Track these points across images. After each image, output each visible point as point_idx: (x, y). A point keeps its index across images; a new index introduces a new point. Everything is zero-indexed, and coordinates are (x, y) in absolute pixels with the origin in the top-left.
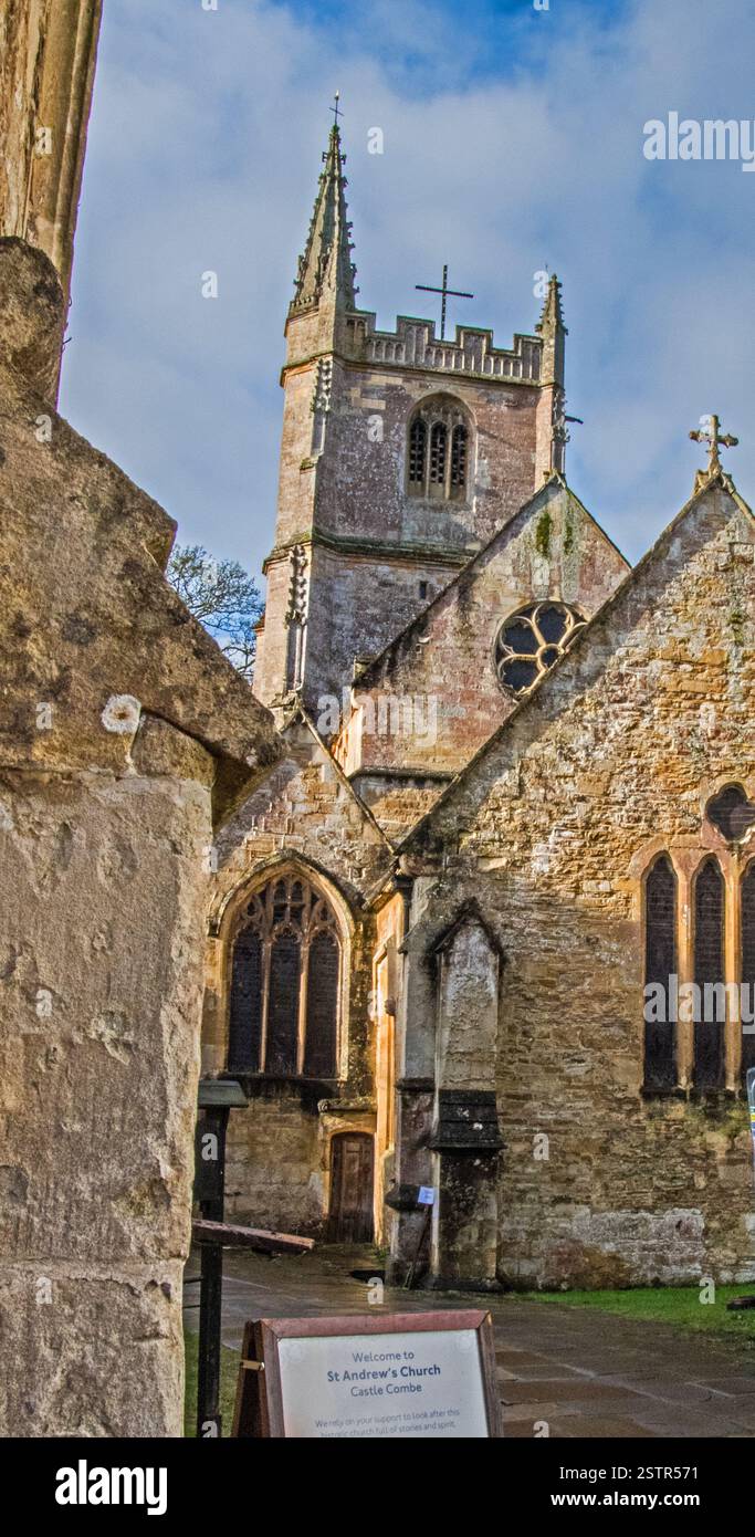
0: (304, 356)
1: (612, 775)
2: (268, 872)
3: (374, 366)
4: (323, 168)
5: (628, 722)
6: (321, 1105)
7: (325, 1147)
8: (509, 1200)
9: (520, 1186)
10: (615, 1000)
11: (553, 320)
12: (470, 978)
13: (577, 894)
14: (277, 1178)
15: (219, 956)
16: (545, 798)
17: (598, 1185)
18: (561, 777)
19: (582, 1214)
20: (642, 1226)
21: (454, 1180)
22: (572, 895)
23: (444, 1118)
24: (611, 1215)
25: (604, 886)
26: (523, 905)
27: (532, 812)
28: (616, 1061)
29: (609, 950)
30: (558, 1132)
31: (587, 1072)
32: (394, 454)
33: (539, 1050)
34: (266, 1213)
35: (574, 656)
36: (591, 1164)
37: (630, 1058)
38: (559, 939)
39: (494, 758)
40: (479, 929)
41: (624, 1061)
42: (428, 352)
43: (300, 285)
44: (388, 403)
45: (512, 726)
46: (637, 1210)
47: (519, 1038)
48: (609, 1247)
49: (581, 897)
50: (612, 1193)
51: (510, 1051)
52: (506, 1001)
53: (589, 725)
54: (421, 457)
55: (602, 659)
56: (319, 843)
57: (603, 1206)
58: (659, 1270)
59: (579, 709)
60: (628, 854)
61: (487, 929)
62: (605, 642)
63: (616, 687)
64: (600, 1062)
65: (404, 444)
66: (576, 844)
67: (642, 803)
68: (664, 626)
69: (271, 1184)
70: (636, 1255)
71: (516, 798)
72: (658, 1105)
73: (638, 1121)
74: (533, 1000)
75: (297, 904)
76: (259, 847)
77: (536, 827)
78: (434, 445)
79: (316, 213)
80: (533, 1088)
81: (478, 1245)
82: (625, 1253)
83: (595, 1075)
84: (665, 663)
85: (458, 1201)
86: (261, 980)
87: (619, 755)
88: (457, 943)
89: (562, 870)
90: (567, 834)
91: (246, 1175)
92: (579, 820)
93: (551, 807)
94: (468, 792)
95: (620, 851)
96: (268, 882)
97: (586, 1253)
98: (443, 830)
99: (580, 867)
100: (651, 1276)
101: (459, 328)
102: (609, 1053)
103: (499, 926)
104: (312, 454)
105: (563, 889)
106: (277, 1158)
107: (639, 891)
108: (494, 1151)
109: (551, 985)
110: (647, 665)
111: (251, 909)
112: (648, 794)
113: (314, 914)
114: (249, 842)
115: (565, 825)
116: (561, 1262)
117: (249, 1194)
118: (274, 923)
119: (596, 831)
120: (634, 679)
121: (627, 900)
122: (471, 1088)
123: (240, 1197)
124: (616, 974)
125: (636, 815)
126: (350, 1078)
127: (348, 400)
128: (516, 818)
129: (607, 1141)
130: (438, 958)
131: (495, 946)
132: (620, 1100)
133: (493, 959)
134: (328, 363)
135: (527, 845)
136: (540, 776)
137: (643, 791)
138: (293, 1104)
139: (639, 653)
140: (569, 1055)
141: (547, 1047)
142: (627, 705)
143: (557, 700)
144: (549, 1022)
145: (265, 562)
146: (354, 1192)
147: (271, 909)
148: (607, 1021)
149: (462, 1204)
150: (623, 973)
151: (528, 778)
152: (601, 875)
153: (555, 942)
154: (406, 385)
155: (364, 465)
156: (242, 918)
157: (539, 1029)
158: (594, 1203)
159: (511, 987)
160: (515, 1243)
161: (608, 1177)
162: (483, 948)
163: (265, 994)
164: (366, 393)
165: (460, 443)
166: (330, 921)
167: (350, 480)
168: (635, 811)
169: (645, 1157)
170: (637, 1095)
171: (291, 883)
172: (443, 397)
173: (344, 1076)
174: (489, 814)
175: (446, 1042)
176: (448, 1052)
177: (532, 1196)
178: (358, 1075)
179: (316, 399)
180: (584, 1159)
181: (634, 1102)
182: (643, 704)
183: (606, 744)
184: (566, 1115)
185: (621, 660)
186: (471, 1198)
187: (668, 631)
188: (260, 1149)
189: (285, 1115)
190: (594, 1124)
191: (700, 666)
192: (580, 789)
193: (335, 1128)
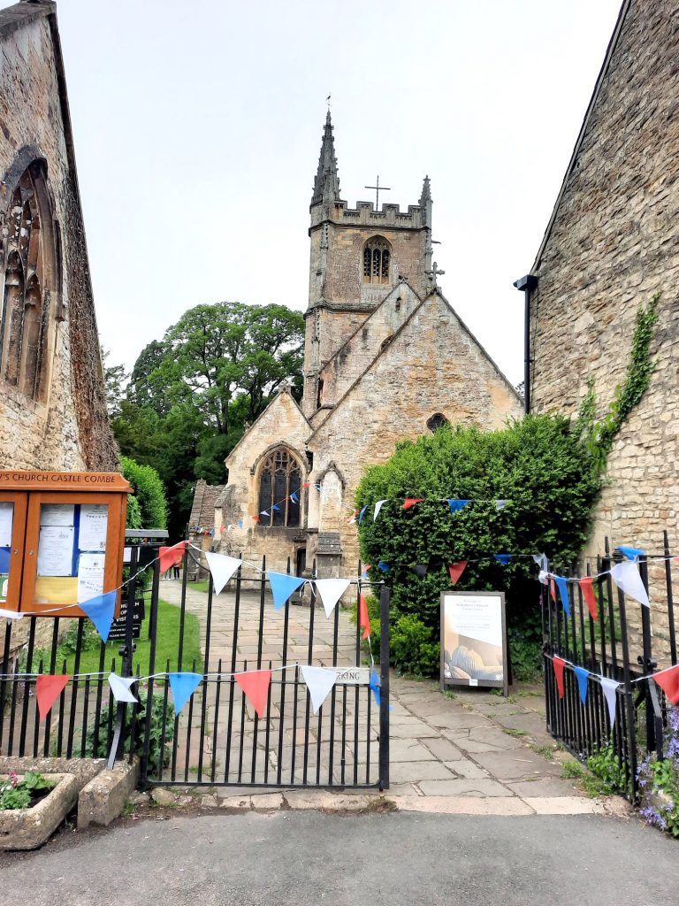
0: (318, 223)
2: (273, 449)
3: (347, 225)
5: (395, 391)
7: (295, 555)
9: (352, 569)
12: (330, 490)
13: (374, 458)
15: (255, 482)
21: (323, 566)
23: (320, 543)
25: (385, 455)
26: (353, 463)
27: (356, 427)
32: (357, 264)
40: (335, 472)
42: (370, 217)
44: (354, 241)
54: (369, 265)
56: (292, 438)
59: (375, 387)
61: (338, 473)
62: (387, 360)
63: (391, 378)
65: (361, 260)
66: (374, 439)
75: (285, 461)
78: (374, 259)
84: (411, 367)
86: (271, 490)
88: (326, 477)
92: (375, 429)
95: (391, 441)
96: (273, 454)
98: (323, 435)
101: (384, 205)
103: (344, 471)
104: (321, 266)
105: (369, 457)
110: (403, 368)
111: (267, 464)
113: (291, 465)
115: (370, 432)
118: (276, 468)
120: (398, 374)
122: (330, 532)
125: (398, 427)
127: (336, 242)
131: (341, 478)
133: (340, 483)
134: (327, 226)
138: (283, 538)
139: (400, 364)
143: (367, 384)
147: (275, 463)
154: (361, 233)
155: (344, 270)
156: (264, 468)
159: (348, 493)
162: (336, 479)
163: (273, 495)
164: (343, 238)
165: (386, 258)
166: (297, 468)
171: (282, 453)
172: (378, 238)
173: (302, 528)
175: (321, 515)
176: (323, 518)
179: (322, 242)
182: (401, 383)
183: (386, 400)
185: (393, 366)
189: (279, 543)
191: (426, 368)
192: (377, 418)
193: (298, 547)
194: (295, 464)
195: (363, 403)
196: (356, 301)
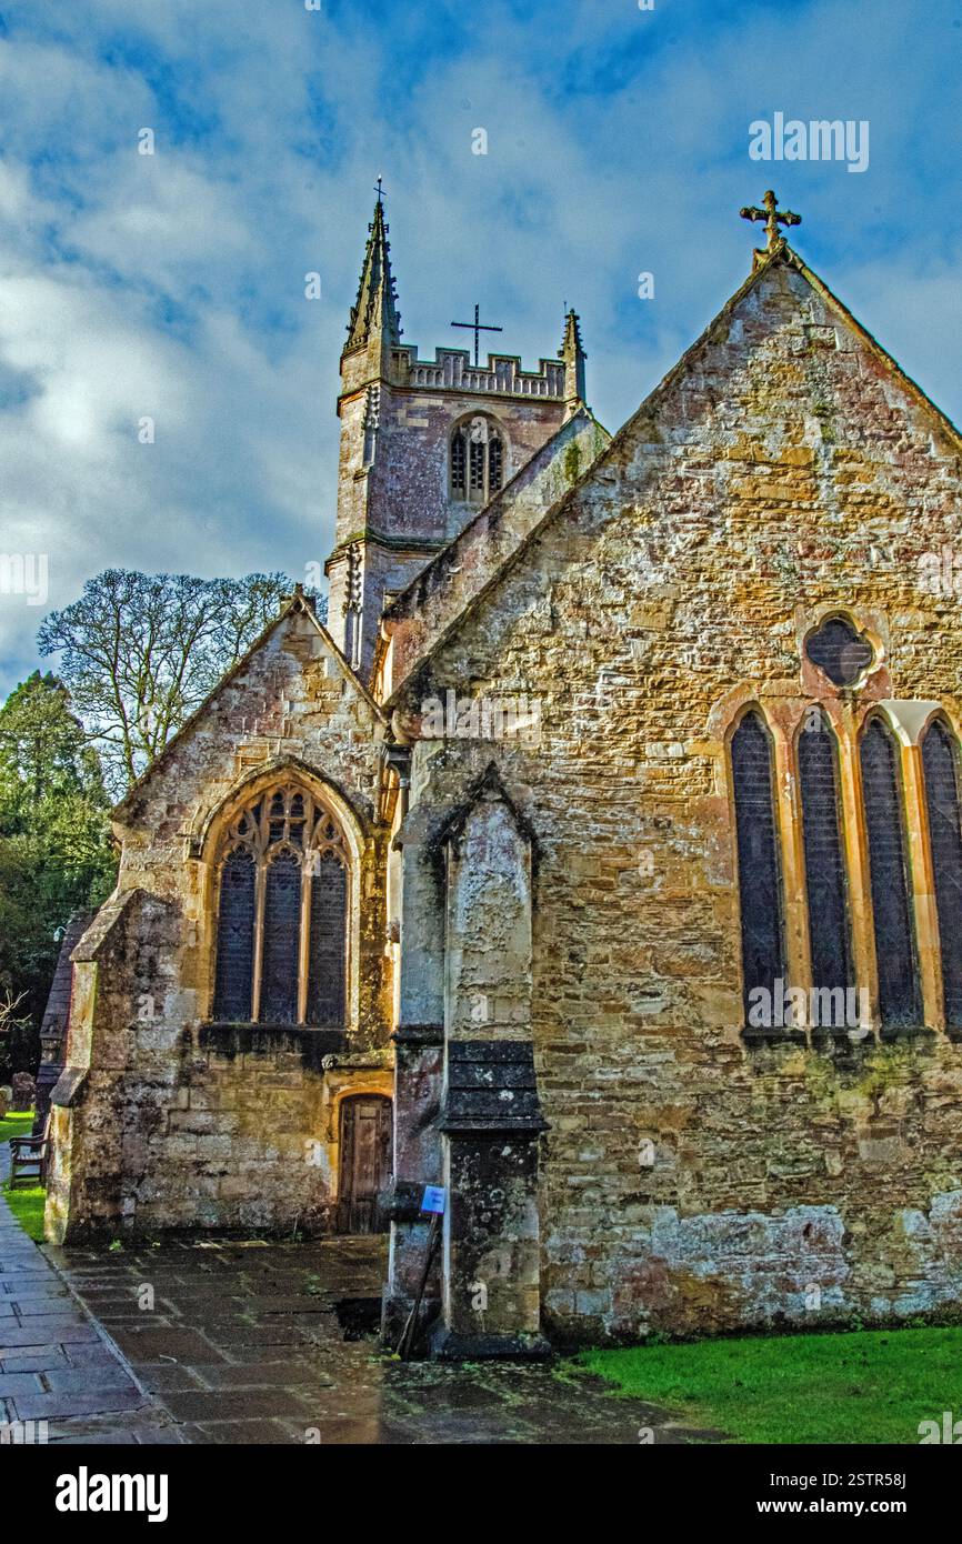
0: (356, 386)
1: (676, 603)
2: (261, 782)
3: (417, 390)
4: (369, 237)
5: (692, 537)
6: (326, 1061)
7: (331, 1115)
8: (558, 1202)
9: (573, 1180)
10: (698, 906)
11: (573, 346)
12: (489, 876)
13: (638, 761)
14: (272, 1152)
15: (202, 882)
16: (588, 634)
17: (688, 1175)
18: (608, 606)
19: (664, 1219)
20: (755, 1234)
21: (472, 1179)
22: (631, 763)
23: (457, 1083)
24: (708, 1219)
25: (675, 750)
26: (563, 777)
27: (570, 652)
28: (705, 993)
29: (686, 837)
30: (626, 1098)
31: (664, 1010)
32: (438, 464)
33: (594, 980)
34: (258, 1197)
35: (617, 457)
36: (675, 1144)
37: (725, 988)
38: (616, 822)
39: (515, 583)
40: (501, 807)
41: (717, 993)
43: (351, 329)
44: (431, 421)
45: (539, 543)
46: (745, 1211)
47: (564, 963)
48: (707, 1268)
49: (644, 765)
50: (706, 1188)
51: (553, 982)
52: (545, 911)
53: (642, 541)
54: (462, 467)
55: (654, 461)
56: (321, 747)
57: (696, 1206)
58: (783, 1301)
59: (626, 521)
60: (704, 706)
61: (515, 810)
62: (656, 439)
63: (674, 494)
64: (681, 994)
65: (446, 455)
66: (634, 694)
67: (718, 639)
68: (730, 420)
69: (265, 1160)
70: (747, 1278)
71: (548, 634)
72: (767, 1055)
73: (741, 1079)
74: (582, 908)
75: (298, 820)
76: (250, 753)
77: (578, 671)
78: (473, 456)
79: (364, 272)
80: (589, 1035)
81: (511, 1280)
82: (731, 1277)
83: (675, 1013)
84: (736, 465)
85: (479, 1211)
86: (253, 909)
87: (684, 578)
88: (470, 826)
89: (615, 729)
90: (619, 680)
91: (233, 1148)
92: (635, 661)
93: (596, 645)
94: (481, 627)
95: (693, 702)
96: (262, 795)
97: (674, 1277)
98: (450, 677)
99: (640, 724)
100: (771, 1309)
101: (491, 356)
102: (695, 981)
103: (531, 806)
104: (364, 465)
105: (619, 756)
106: (271, 1128)
107: (722, 754)
108: (531, 1134)
109: (607, 887)
110: (712, 467)
111: (243, 828)
112: (726, 627)
113: (317, 831)
114: (239, 748)
115: (616, 669)
116: (637, 1293)
117: (237, 1174)
118: (271, 842)
119: (659, 677)
120: (696, 484)
121: (708, 767)
122: (495, 1038)
123: (227, 1178)
124: (699, 870)
125: (712, 654)
126: (362, 1028)
127: (395, 420)
128: (549, 660)
129: (697, 1109)
130: (445, 852)
131: (525, 830)
132: (712, 1048)
133: (523, 849)
134: (376, 389)
135: (565, 696)
136: (579, 605)
137: (719, 624)
138: (292, 1060)
139: (701, 453)
140: (638, 987)
141: (605, 976)
142: (690, 516)
143: (597, 509)
144: (607, 939)
145: (326, 564)
146: (371, 1169)
147: (266, 827)
148: (689, 935)
149: (485, 1217)
150: (707, 868)
151: (563, 607)
152: (669, 734)
153: (610, 827)
154: (446, 406)
155: (411, 474)
156: (231, 838)
157: (592, 950)
158: (683, 1204)
159: (551, 891)
160: (568, 1266)
161: (701, 1162)
162: (508, 834)
163: (259, 926)
164: (411, 413)
165: (496, 454)
166: (336, 839)
167: (398, 487)
168: (710, 649)
169: (753, 1132)
170: (737, 1041)
171: (290, 795)
172: (479, 414)
173: (355, 1028)
174: (511, 656)
175: (457, 972)
176: (461, 986)
177: (590, 1194)
178: (372, 1023)
179: (366, 419)
180: (664, 1137)
181: (734, 1051)
182: (711, 514)
183: (666, 565)
184: (637, 1073)
185: (678, 461)
186: (499, 1206)
187: (735, 425)
188: (251, 1117)
189: (281, 1075)
190: (677, 1085)
191: (780, 468)
192: (636, 621)
193: (342, 1089)
196: (437, 534)
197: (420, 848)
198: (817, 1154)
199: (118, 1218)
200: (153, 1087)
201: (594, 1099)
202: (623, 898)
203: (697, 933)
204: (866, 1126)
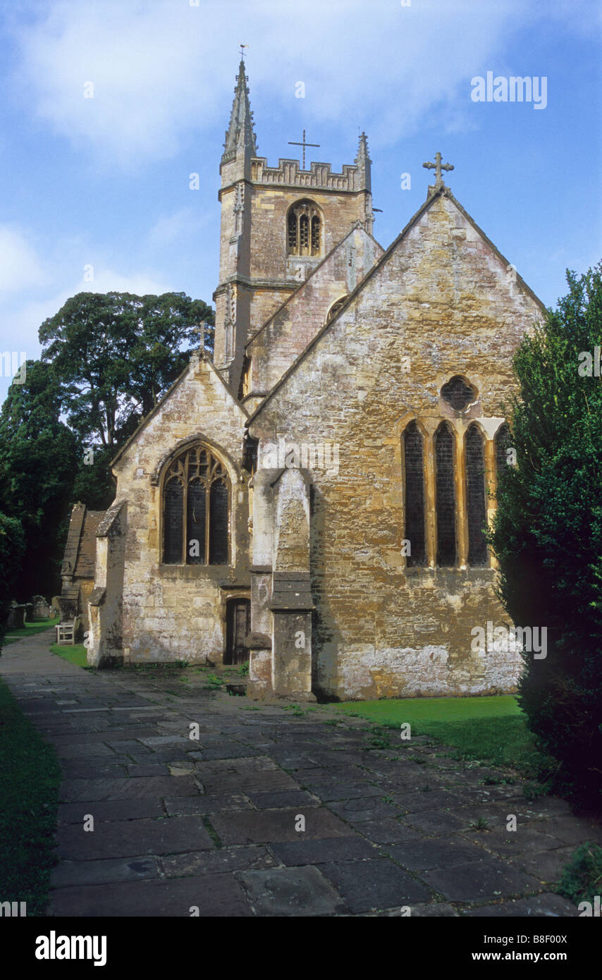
0: (230, 184)
1: (380, 374)
2: (185, 447)
3: (267, 186)
5: (389, 340)
7: (221, 607)
10: (386, 513)
11: (363, 156)
12: (292, 501)
13: (360, 448)
14: (195, 627)
15: (158, 497)
16: (338, 389)
17: (379, 631)
18: (348, 375)
19: (369, 649)
20: (408, 658)
21: (283, 630)
22: (357, 449)
23: (277, 590)
24: (388, 650)
25: (377, 443)
27: (330, 398)
28: (388, 552)
29: (381, 482)
30: (352, 597)
31: (370, 559)
32: (280, 233)
33: (339, 546)
34: (189, 647)
36: (374, 617)
37: (397, 550)
38: (349, 476)
39: (305, 365)
40: (297, 471)
41: (392, 552)
42: (296, 177)
43: (226, 146)
44: (276, 205)
46: (404, 647)
47: (325, 538)
48: (387, 671)
49: (363, 450)
50: (387, 637)
51: (320, 546)
52: (316, 516)
53: (365, 344)
54: (295, 234)
55: (372, 303)
57: (382, 644)
58: (420, 685)
59: (358, 334)
60: (392, 422)
61: (304, 472)
63: (381, 320)
64: (378, 552)
65: (285, 228)
66: (359, 417)
67: (399, 391)
68: (410, 281)
69: (191, 630)
70: (405, 675)
71: (320, 390)
72: (416, 580)
73: (403, 590)
74: (333, 514)
75: (203, 465)
77: (333, 407)
78: (302, 227)
80: (336, 570)
81: (300, 671)
82: (397, 674)
83: (375, 561)
84: (412, 304)
86: (182, 510)
87: (384, 361)
88: (283, 480)
89: (350, 433)
90: (352, 410)
92: (360, 401)
93: (342, 394)
94: (288, 386)
95: (386, 420)
96: (185, 452)
97: (372, 674)
99: (362, 431)
100: (415, 689)
101: (313, 163)
102: (384, 547)
104: (235, 234)
105: (351, 445)
106: (194, 615)
107: (400, 445)
108: (308, 611)
109: (345, 505)
110: (400, 306)
111: (176, 469)
112: (402, 385)
113: (213, 470)
114: (175, 429)
115: (351, 406)
116: (356, 680)
117: (178, 637)
118: (190, 476)
119: (371, 409)
120: (392, 315)
121: (392, 450)
122: (293, 571)
123: (174, 639)
124: (387, 497)
125: (395, 398)
126: (237, 567)
128: (320, 402)
129: (384, 602)
131: (308, 481)
132: (391, 576)
133: (306, 490)
134: (241, 186)
135: (327, 418)
136: (334, 376)
138: (203, 582)
139: (395, 299)
140: (358, 549)
142: (388, 329)
145: (214, 294)
147: (187, 468)
148: (382, 526)
150: (390, 496)
151: (327, 377)
152: (375, 435)
153: (347, 478)
154: (285, 196)
155: (265, 239)
156: (170, 474)
157: (338, 533)
158: (377, 643)
161: (385, 625)
162: (299, 482)
164: (263, 201)
165: (316, 225)
166: (223, 474)
167: (257, 247)
168: (394, 396)
169: (409, 613)
170: (402, 573)
171: (199, 453)
172: (306, 201)
173: (234, 566)
175: (278, 542)
176: (279, 549)
178: (242, 565)
179: (236, 205)
180: (369, 614)
181: (400, 577)
183: (376, 355)
184: (357, 586)
185: (384, 303)
187: (413, 284)
188: (184, 610)
189: (199, 590)
190: (375, 592)
191: (435, 305)
192: (360, 382)
193: (228, 596)
194: (220, 467)
195: (339, 359)
196: (281, 276)
197: (262, 488)
198: (437, 623)
199: (122, 658)
200: (137, 596)
201: (338, 598)
202: (352, 510)
203: (386, 526)
204: (460, 611)
